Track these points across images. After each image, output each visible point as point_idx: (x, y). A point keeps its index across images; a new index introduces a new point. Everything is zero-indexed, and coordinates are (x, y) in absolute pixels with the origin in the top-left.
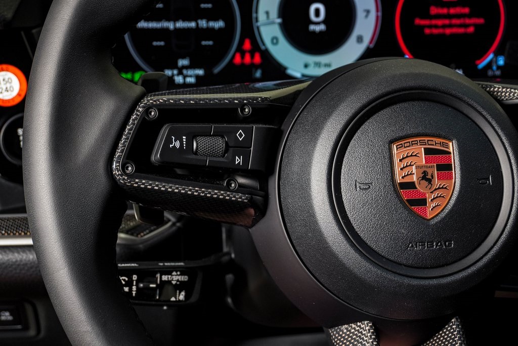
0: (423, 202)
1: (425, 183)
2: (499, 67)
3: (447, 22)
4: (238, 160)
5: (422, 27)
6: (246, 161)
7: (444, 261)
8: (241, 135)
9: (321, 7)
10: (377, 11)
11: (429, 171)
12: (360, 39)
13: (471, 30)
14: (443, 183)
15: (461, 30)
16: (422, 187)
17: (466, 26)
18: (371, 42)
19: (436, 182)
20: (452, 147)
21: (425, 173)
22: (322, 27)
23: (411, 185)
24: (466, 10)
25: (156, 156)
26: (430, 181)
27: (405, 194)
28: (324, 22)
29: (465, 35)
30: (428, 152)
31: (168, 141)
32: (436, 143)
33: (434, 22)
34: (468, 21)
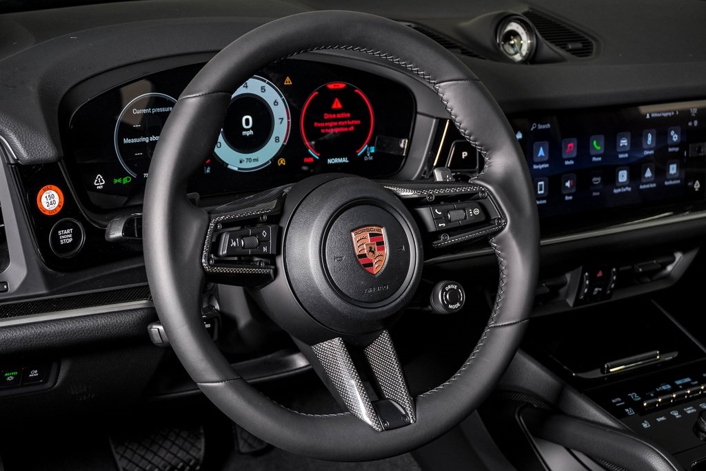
0: (371, 265)
1: (371, 253)
2: (371, 154)
3: (336, 124)
4: (265, 249)
5: (320, 128)
6: (268, 249)
7: (384, 296)
8: (264, 233)
9: (250, 117)
10: (288, 119)
11: (373, 246)
12: (277, 139)
13: (352, 128)
14: (380, 253)
15: (346, 129)
16: (370, 256)
17: (348, 126)
18: (284, 142)
19: (377, 253)
20: (383, 231)
21: (371, 248)
22: (251, 132)
23: (364, 256)
24: (348, 115)
25: (223, 251)
26: (373, 252)
27: (362, 261)
28: (251, 129)
29: (349, 132)
30: (371, 235)
31: (230, 243)
32: (375, 229)
33: (326, 124)
34: (349, 123)
